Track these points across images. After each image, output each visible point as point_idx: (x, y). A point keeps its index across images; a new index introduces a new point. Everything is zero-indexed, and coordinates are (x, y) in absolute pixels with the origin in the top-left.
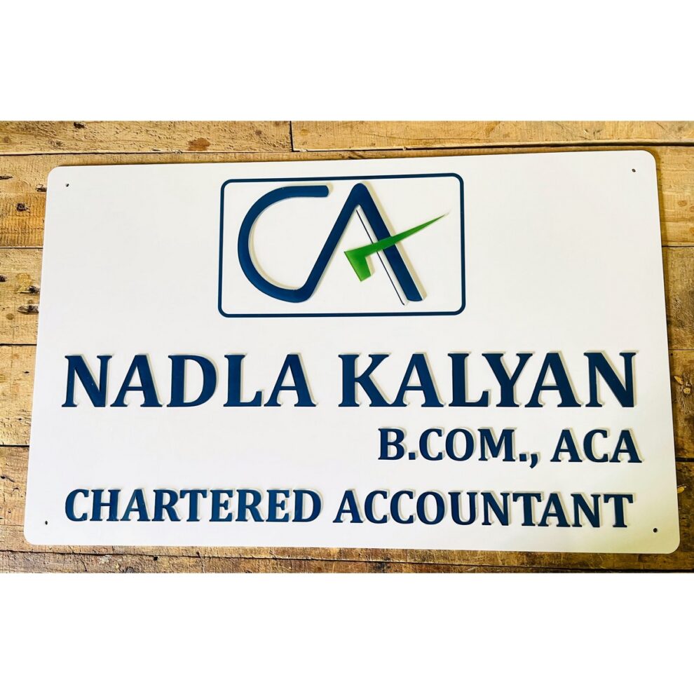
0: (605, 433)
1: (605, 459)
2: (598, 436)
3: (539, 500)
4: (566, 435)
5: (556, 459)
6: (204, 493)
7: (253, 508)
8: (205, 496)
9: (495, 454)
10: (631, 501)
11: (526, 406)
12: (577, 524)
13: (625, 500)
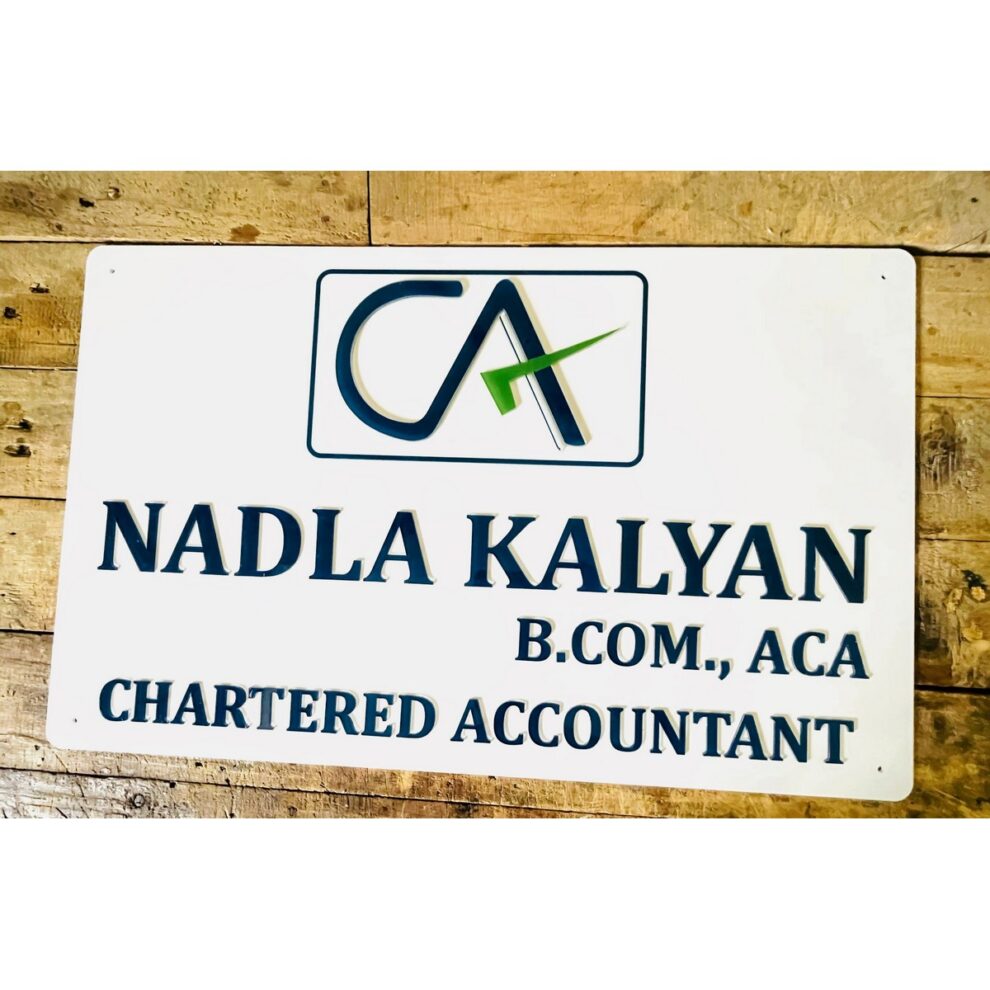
0: (822, 637)
1: (820, 671)
2: (812, 641)
3: (728, 723)
4: (770, 637)
5: (754, 669)
6: (281, 693)
7: (345, 717)
8: (281, 697)
9: (673, 659)
10: (851, 729)
11: (719, 596)
12: (777, 757)
13: (844, 728)
